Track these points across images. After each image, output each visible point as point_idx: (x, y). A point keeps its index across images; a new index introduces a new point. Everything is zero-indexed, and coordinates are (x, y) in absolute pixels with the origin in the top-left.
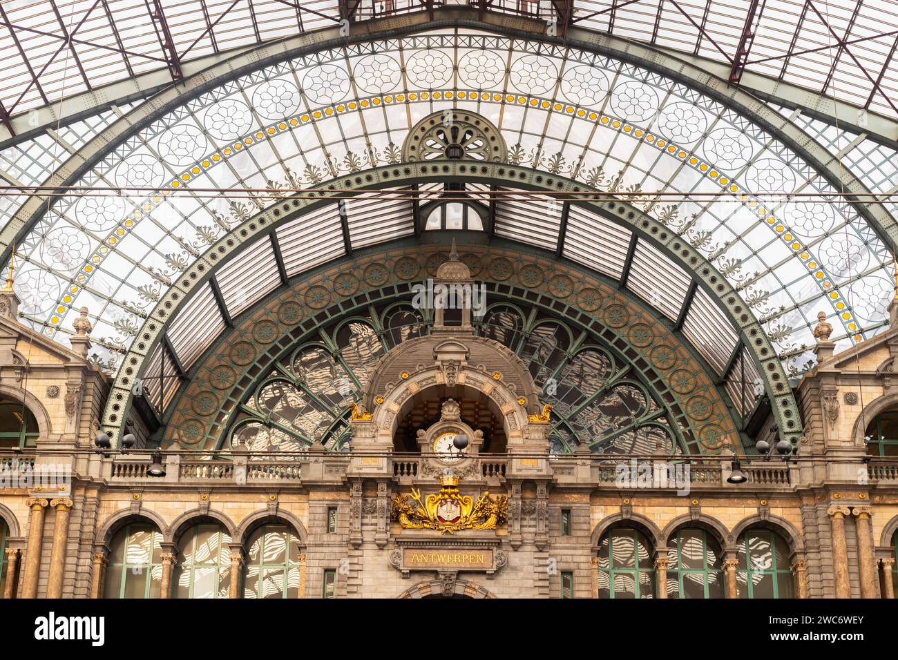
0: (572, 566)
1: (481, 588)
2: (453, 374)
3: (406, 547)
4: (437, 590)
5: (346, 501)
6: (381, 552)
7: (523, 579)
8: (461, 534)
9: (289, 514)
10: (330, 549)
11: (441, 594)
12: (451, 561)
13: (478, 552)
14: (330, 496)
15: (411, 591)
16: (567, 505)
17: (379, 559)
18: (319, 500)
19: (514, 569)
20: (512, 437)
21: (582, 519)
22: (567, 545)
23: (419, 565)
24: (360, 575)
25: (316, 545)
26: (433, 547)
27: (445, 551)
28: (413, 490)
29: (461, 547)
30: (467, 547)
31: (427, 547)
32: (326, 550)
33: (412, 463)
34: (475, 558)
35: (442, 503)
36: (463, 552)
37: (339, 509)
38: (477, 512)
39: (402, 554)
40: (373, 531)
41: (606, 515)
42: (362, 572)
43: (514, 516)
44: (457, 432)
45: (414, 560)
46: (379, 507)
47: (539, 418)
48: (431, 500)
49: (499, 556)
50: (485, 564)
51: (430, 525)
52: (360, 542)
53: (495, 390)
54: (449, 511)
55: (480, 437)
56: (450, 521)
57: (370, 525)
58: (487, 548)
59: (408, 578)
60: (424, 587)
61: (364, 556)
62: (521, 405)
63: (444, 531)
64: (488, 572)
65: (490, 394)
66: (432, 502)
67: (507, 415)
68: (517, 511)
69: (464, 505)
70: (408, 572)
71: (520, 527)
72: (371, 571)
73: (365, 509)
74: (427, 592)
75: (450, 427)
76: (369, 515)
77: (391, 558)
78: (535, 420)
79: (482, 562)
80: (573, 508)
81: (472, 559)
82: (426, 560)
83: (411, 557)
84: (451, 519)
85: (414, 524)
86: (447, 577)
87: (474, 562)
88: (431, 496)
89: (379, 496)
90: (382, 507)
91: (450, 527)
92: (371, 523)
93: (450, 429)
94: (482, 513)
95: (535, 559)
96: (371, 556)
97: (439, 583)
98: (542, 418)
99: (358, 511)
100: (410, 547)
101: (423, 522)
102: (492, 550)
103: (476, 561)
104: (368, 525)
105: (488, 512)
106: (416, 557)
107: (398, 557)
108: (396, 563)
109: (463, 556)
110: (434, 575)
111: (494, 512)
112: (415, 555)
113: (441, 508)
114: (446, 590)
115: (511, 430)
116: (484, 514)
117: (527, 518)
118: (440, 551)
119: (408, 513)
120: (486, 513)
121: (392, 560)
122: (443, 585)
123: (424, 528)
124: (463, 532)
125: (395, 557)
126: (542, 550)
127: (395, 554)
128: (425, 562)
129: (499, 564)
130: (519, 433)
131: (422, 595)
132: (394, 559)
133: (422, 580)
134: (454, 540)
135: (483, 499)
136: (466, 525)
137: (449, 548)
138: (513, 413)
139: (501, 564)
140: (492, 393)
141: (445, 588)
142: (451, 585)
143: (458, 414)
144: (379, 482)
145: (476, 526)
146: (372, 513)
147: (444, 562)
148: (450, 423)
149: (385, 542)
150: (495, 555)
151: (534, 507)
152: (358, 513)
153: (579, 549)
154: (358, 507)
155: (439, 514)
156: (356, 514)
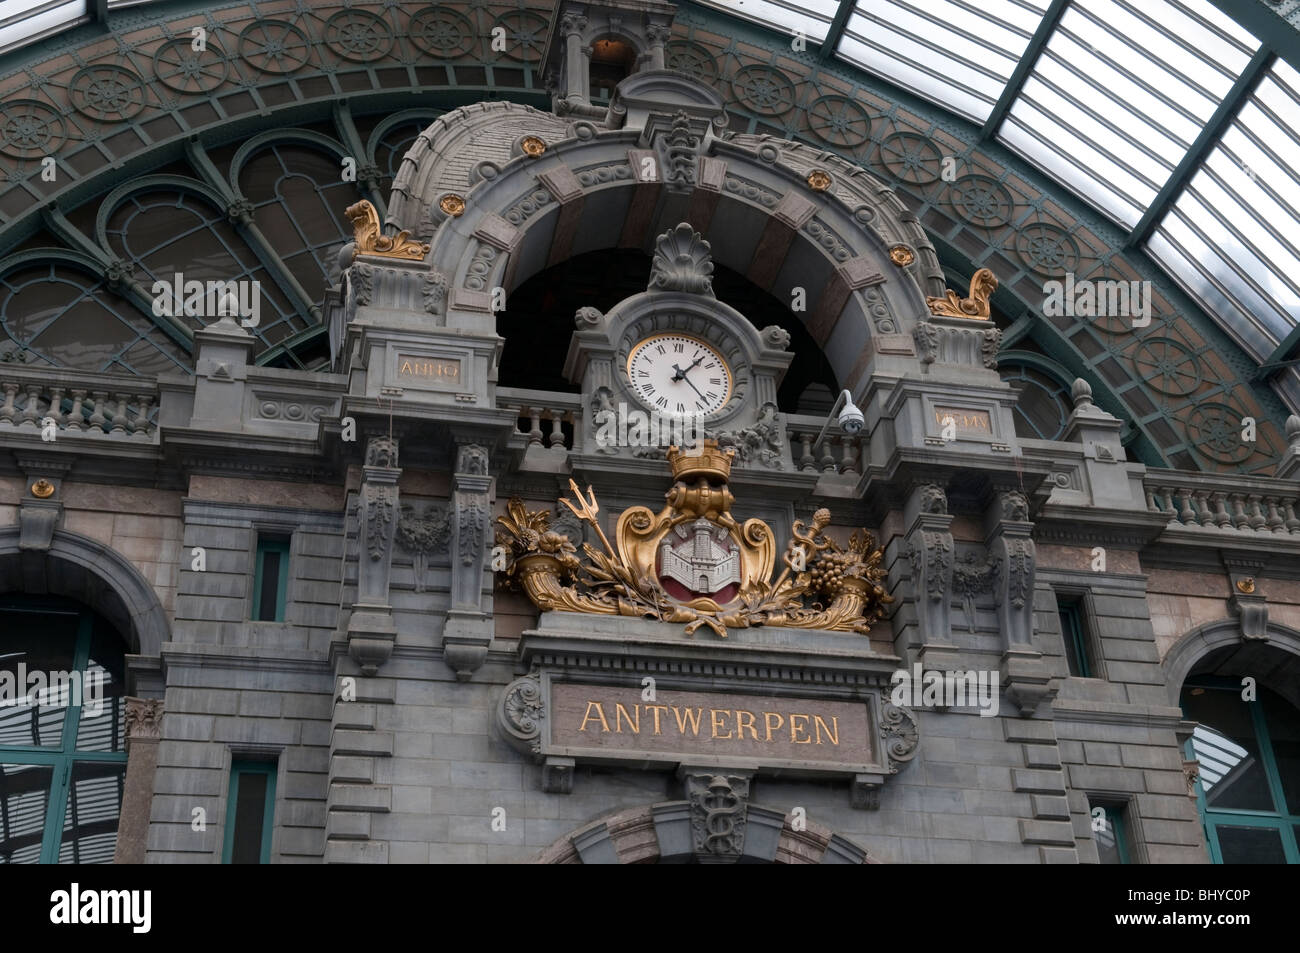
0: (1126, 782)
1: (836, 838)
2: (689, 155)
3: (559, 674)
4: (676, 842)
5: (327, 513)
6: (460, 693)
7: (979, 811)
8: (748, 640)
9: (101, 551)
10: (262, 678)
11: (692, 856)
12: (724, 733)
13: (816, 705)
14: (262, 494)
15: (585, 837)
16: (1075, 580)
17: (456, 714)
18: (229, 506)
19: (943, 773)
20: (885, 352)
21: (1128, 628)
23: (613, 742)
24: (381, 773)
25: (206, 661)
26: (656, 678)
27: (701, 699)
28: (575, 487)
29: (743, 685)
30: (778, 687)
32: (243, 679)
33: (558, 412)
34: (810, 727)
35: (681, 532)
36: (767, 702)
37: (298, 543)
38: (792, 574)
39: (546, 698)
40: (430, 612)
41: (1188, 625)
42: (392, 760)
43: (931, 589)
44: (702, 332)
45: (588, 722)
46: (463, 526)
47: (960, 306)
48: (635, 526)
49: (894, 722)
50: (845, 752)
51: (639, 604)
52: (388, 644)
53: (815, 218)
54: (705, 561)
55: (781, 348)
56: (710, 595)
57: (422, 592)
58: (849, 694)
59: (567, 792)
60: (629, 826)
61: (398, 701)
62: (900, 266)
63: (695, 625)
64: (860, 779)
65: (804, 228)
66: (637, 531)
67: (861, 290)
68: (941, 574)
69: (750, 547)
70: (567, 768)
71: (950, 628)
72: (424, 761)
73: (407, 533)
74: (641, 846)
75: (682, 312)
76: (419, 558)
77: (506, 710)
78: (948, 313)
79: (836, 742)
80: (1094, 590)
81: (800, 729)
82: (633, 727)
83: (578, 711)
84: (714, 589)
85: (584, 598)
86: (715, 790)
87: (808, 741)
88: (636, 514)
89: (460, 486)
90: (473, 527)
91: (711, 613)
92: (427, 586)
93: (680, 319)
94: (813, 578)
95: (1011, 745)
96: (423, 703)
97: (686, 815)
98: (969, 308)
99: (384, 535)
100: (576, 674)
101: (614, 595)
102: (865, 701)
103: (814, 738)
104: (416, 593)
105: (836, 575)
106: (598, 713)
107: (531, 710)
108: (527, 729)
109: (767, 719)
110: (661, 784)
111: (857, 577)
112: (591, 704)
113: (675, 552)
114: (714, 840)
115: (879, 332)
116: (820, 581)
117: (966, 605)
118: (683, 694)
119: (561, 560)
120: (830, 577)
121: (509, 718)
122: (704, 821)
123: (619, 614)
124: (759, 632)
125: (521, 710)
126: (1033, 713)
127: (521, 698)
128: (629, 732)
129: (898, 751)
130: (908, 343)
131: (623, 857)
132: (513, 714)
133: (626, 800)
134: (737, 658)
135: (811, 533)
136: (765, 613)
137: (716, 686)
138: (877, 286)
139: (904, 752)
140: (809, 226)
141: (709, 833)
142: (732, 822)
143: (707, 275)
144: (464, 441)
145: (800, 618)
146: (429, 550)
147: (701, 734)
148: (681, 299)
149: (481, 650)
150: (880, 719)
151: (989, 565)
152: (381, 545)
153: (1137, 725)
154: (385, 522)
155: (666, 572)
156: (373, 548)
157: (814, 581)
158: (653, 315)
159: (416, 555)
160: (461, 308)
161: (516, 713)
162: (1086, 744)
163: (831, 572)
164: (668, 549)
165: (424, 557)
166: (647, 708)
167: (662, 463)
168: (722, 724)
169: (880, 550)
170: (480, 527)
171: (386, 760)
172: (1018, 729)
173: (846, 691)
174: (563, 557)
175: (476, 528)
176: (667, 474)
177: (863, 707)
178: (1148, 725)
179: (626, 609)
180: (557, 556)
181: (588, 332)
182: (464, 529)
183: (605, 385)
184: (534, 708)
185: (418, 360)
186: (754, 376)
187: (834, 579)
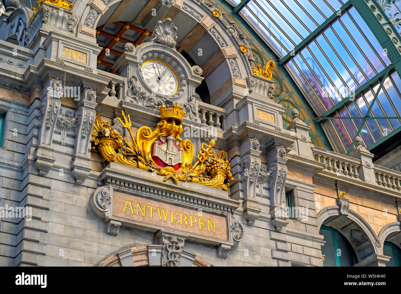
3: (117, 188)
6: (76, 189)
8: (186, 185)
12: (175, 221)
13: (208, 215)
15: (123, 253)
16: (292, 183)
17: (75, 197)
20: (236, 84)
21: (307, 204)
22: (295, 231)
23: (135, 218)
24: (45, 216)
26: (152, 196)
27: (168, 206)
28: (123, 114)
29: (188, 204)
30: (196, 206)
31: (144, 194)
33: (114, 83)
34: (206, 224)
35: (162, 139)
36: (191, 211)
37: (10, 116)
38: (200, 164)
39: (111, 196)
40: (66, 154)
41: (323, 206)
42: (49, 211)
43: (251, 178)
44: (169, 63)
45: (126, 208)
46: (84, 121)
47: (262, 72)
48: (144, 134)
49: (235, 226)
50: (218, 235)
51: (146, 165)
52: (51, 164)
53: (214, 27)
54: (171, 153)
55: (199, 75)
56: (172, 166)
57: (63, 145)
58: (220, 213)
59: (116, 235)
60: (139, 252)
61: (52, 188)
62: (243, 53)
63: (168, 177)
64: (223, 246)
65: (210, 30)
66: (145, 136)
67: (229, 59)
68: (255, 173)
69: (185, 150)
70: (118, 225)
71: (255, 194)
72: (61, 214)
73: (60, 120)
74: (142, 260)
75: (163, 53)
76: (63, 131)
77: (97, 199)
78: (258, 74)
79: (215, 231)
80: (298, 188)
81: (202, 224)
82: (143, 213)
83: (123, 203)
84: (173, 164)
85: (125, 159)
86: (173, 242)
87: (205, 229)
88: (145, 129)
89: (84, 105)
90: (88, 122)
91: (173, 174)
92: (65, 143)
93: (162, 56)
94: (207, 166)
95: (272, 241)
96: (62, 191)
97: (160, 251)
98: (265, 74)
99: (53, 119)
100: (123, 189)
101: (137, 160)
102: (226, 217)
103: (207, 228)
104: (61, 145)
105: (217, 167)
106: (130, 206)
107: (106, 200)
108: (104, 208)
109: (191, 218)
110: (151, 237)
111: (224, 169)
112: (127, 201)
113: (160, 147)
114: (170, 262)
115: (234, 76)
116: (210, 168)
117: (260, 186)
118: (161, 203)
119: (118, 142)
120: (214, 168)
121: (97, 202)
122: (167, 254)
123: (138, 167)
124: (190, 184)
125: (102, 200)
126: (280, 230)
127: (102, 195)
128: (141, 215)
129: (236, 237)
130: (244, 83)
131: (135, 263)
132: (99, 200)
133: (137, 242)
134: (183, 192)
135: (208, 149)
136: (191, 177)
137: (174, 202)
138: (234, 59)
139: (238, 238)
140: (212, 30)
141: (168, 259)
142: (177, 256)
143: (175, 41)
144: (87, 87)
145: (203, 181)
146: (67, 129)
147: (167, 220)
148: (164, 48)
149: (87, 173)
150: (231, 224)
151: (270, 173)
152: (51, 123)
153: (309, 240)
154: (54, 114)
155: (156, 154)
156: (47, 123)
157: (207, 168)
158: (153, 52)
159: (63, 130)
160: (83, 33)
161: (100, 200)
162: (292, 244)
163: (215, 165)
164: (157, 145)
165: (65, 131)
166: (148, 206)
167: (156, 111)
168: (175, 217)
169: (228, 160)
170: (91, 123)
171: (47, 211)
172: (275, 235)
173: (219, 212)
174: (119, 141)
175: (90, 123)
176: (159, 116)
177: (224, 219)
178: (312, 241)
179: (141, 166)
180: (116, 140)
181: (129, 53)
182: (85, 122)
183: (134, 75)
184: (107, 200)
185: (70, 50)
186: (188, 84)
187: (216, 168)
